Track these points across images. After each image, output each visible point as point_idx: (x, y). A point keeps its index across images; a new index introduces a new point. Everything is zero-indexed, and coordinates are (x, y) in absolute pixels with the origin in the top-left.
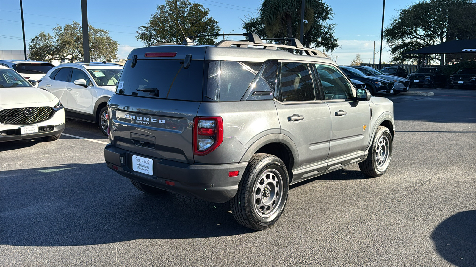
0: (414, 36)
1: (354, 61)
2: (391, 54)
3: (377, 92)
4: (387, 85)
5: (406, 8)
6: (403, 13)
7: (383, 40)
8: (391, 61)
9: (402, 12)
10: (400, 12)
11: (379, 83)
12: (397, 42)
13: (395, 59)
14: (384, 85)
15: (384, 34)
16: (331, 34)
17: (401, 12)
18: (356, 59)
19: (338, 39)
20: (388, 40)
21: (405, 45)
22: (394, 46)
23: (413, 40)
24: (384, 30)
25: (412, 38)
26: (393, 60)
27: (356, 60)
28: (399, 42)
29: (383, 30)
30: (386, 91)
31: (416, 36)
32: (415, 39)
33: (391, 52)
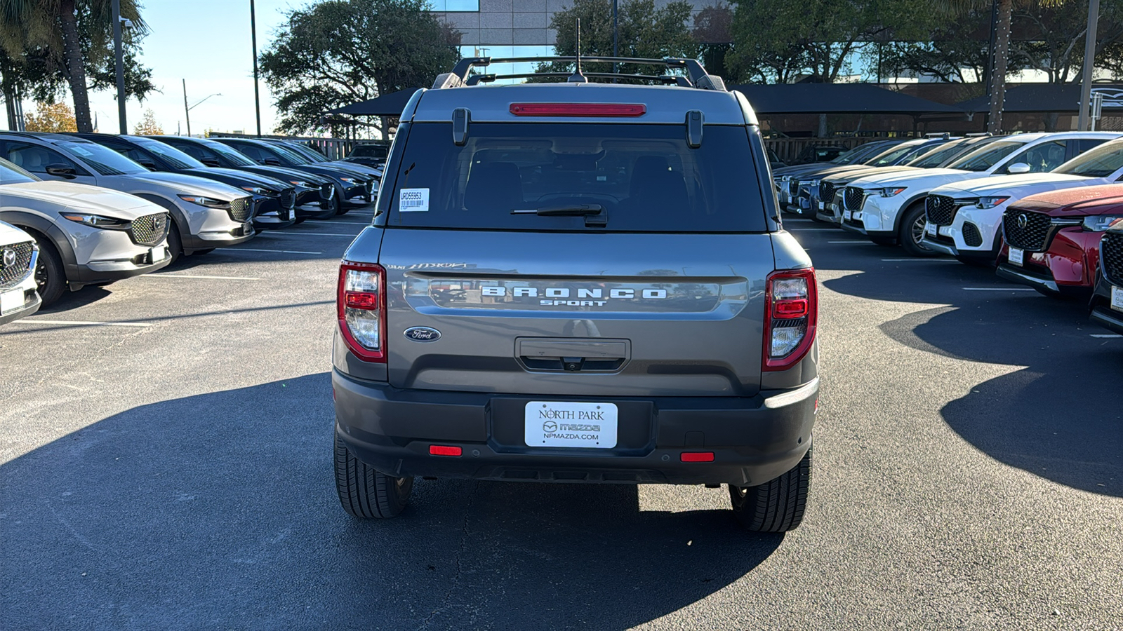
0: (324, 73)
1: (141, 126)
2: (279, 111)
3: (347, 201)
4: (321, 188)
5: (301, 9)
6: (295, 19)
7: (259, 79)
8: (279, 130)
9: (294, 16)
10: (290, 17)
11: (301, 183)
12: (287, 84)
13: (287, 124)
14: (312, 189)
15: (259, 65)
16: (130, 56)
17: (292, 17)
18: (146, 121)
19: (151, 70)
20: (269, 80)
21: (304, 93)
22: (282, 94)
23: (322, 83)
24: (259, 55)
25: (320, 79)
26: (284, 127)
27: (146, 124)
28: (291, 85)
29: (257, 56)
30: (318, 204)
31: (329, 73)
32: (327, 80)
33: (278, 108)
